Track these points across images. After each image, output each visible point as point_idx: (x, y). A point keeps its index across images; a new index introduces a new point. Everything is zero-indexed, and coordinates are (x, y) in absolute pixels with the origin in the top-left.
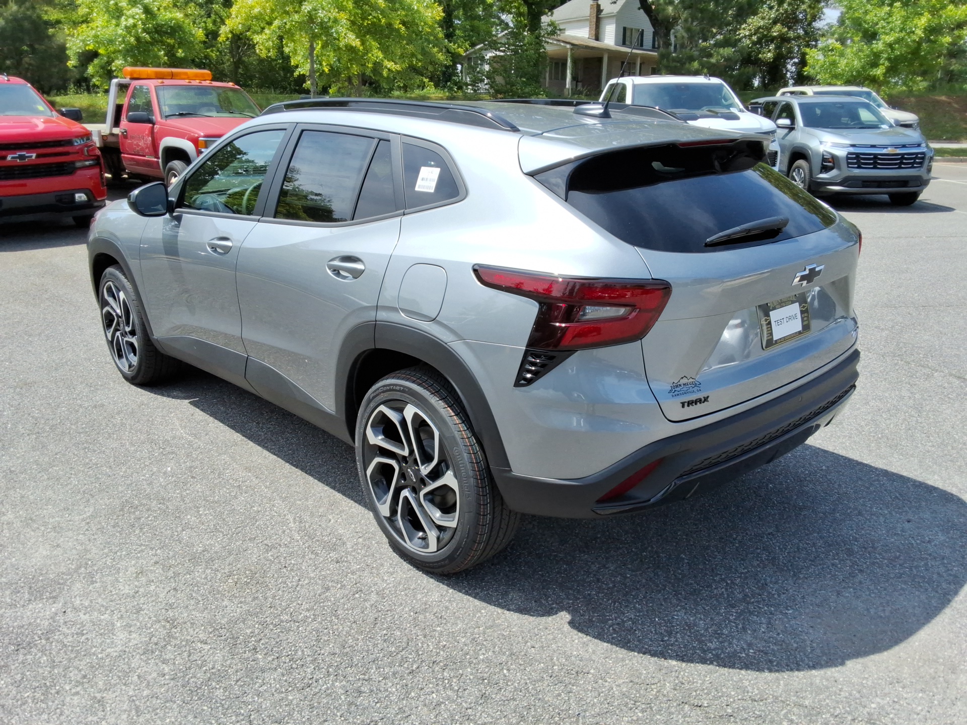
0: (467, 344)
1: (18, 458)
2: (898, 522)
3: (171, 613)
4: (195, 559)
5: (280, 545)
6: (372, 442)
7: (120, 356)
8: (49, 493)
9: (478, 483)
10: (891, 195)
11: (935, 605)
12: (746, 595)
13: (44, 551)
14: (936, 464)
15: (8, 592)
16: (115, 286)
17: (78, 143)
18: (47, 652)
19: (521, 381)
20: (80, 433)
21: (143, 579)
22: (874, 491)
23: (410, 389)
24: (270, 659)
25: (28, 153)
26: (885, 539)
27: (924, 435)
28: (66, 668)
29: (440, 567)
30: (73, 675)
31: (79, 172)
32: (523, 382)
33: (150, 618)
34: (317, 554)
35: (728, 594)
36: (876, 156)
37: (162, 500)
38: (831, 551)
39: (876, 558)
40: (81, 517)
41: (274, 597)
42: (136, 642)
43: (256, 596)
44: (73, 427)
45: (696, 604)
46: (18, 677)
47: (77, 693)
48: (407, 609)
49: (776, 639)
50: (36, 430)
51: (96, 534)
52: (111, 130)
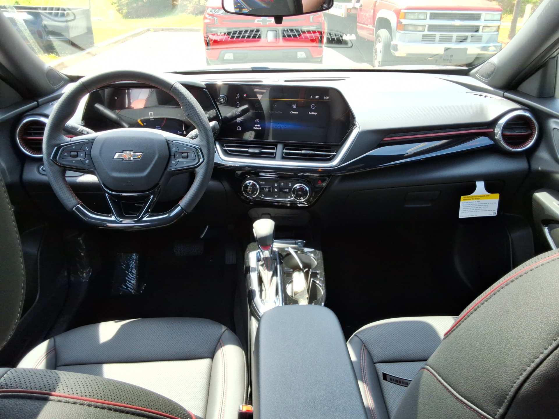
52: (354, 5)
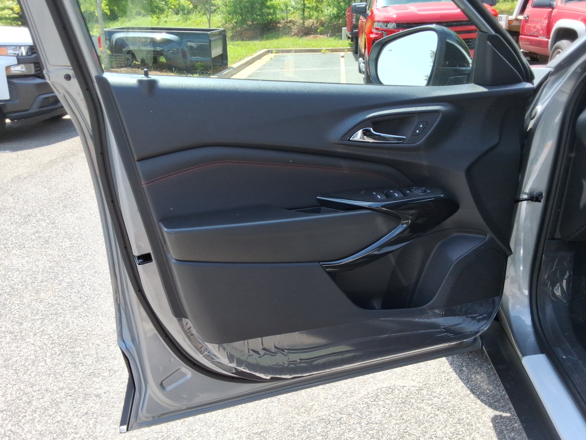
52: (517, 16)
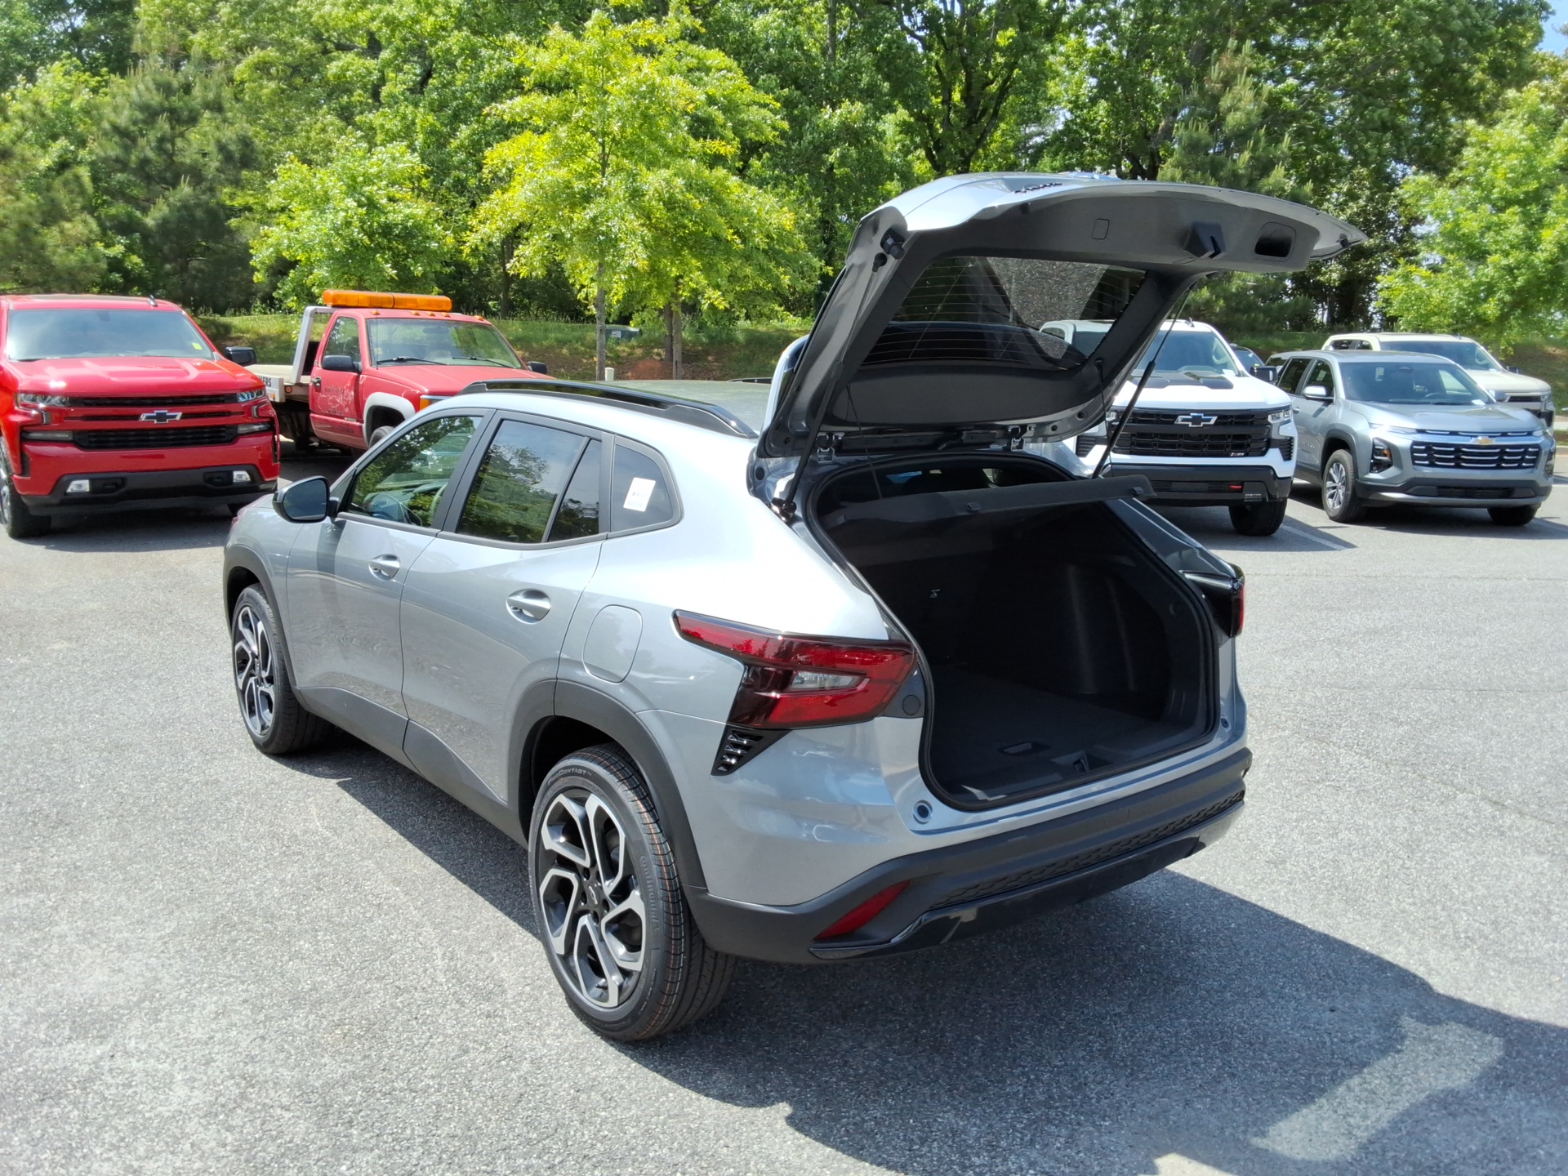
0: (659, 715)
1: (88, 849)
2: (1316, 1010)
3: (250, 1068)
4: (296, 1000)
5: (416, 989)
6: (547, 847)
7: (252, 712)
8: (122, 899)
9: (668, 907)
10: (1493, 510)
11: (1325, 1129)
12: (1051, 1097)
13: (101, 975)
14: (1408, 929)
15: (43, 1026)
16: (253, 613)
17: (244, 398)
18: (81, 1106)
19: (722, 767)
20: (178, 819)
21: (224, 1022)
22: (1297, 964)
23: (594, 773)
24: (367, 1136)
25: (170, 411)
26: (1287, 1033)
27: (1405, 887)
28: (101, 1127)
29: (620, 1029)
30: (109, 1136)
31: (242, 441)
32: (721, 768)
33: (222, 1072)
34: (463, 1004)
35: (1025, 1095)
36: (1458, 449)
37: (270, 917)
38: (1198, 1044)
39: (1262, 1059)
40: (158, 934)
41: (391, 1057)
42: (197, 1101)
43: (367, 1053)
44: (171, 810)
45: (976, 1103)
46: (38, 1133)
47: (109, 1159)
48: (567, 1085)
49: (1074, 1158)
50: (120, 812)
51: (173, 958)
52: (299, 377)
